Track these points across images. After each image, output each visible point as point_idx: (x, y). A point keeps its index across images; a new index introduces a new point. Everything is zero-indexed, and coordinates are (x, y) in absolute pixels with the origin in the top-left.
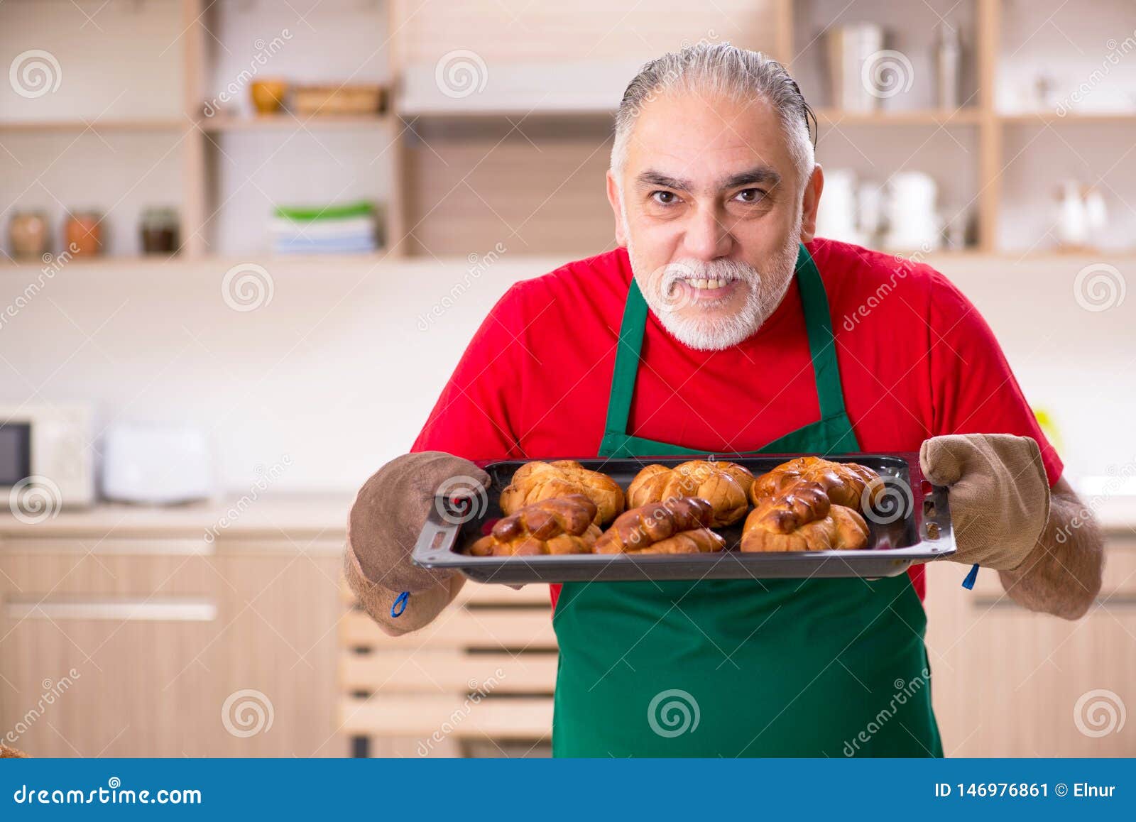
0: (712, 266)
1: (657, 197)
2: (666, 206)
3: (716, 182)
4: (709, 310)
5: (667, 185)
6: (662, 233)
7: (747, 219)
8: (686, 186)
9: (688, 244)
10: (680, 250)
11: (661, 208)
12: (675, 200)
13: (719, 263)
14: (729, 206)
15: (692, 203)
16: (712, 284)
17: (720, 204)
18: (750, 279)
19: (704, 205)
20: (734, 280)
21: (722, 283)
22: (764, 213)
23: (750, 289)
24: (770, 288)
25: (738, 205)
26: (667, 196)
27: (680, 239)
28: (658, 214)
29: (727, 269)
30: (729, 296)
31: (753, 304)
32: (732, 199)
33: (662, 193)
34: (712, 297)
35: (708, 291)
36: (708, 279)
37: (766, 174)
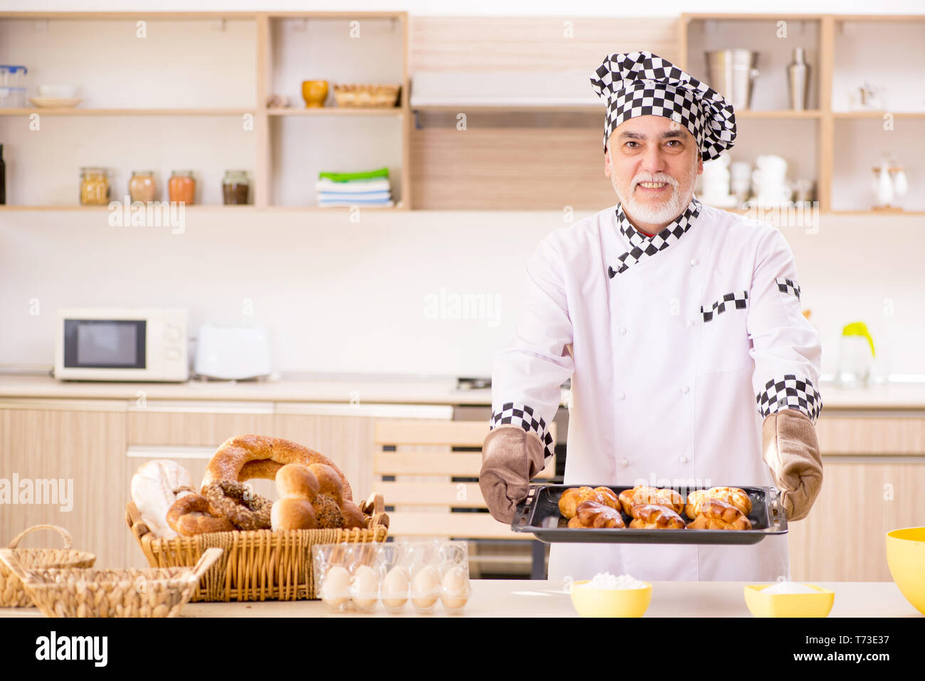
0: (655, 175)
1: (628, 144)
2: (633, 149)
3: (657, 135)
4: (654, 199)
5: (634, 138)
7: (672, 154)
8: (643, 137)
9: (643, 164)
10: (639, 170)
11: (631, 150)
12: (637, 145)
13: (659, 174)
14: (664, 148)
15: (646, 147)
16: (655, 186)
17: (660, 147)
18: (673, 184)
19: (651, 146)
20: (666, 184)
21: (660, 185)
22: (680, 153)
23: (673, 189)
24: (682, 191)
25: (669, 149)
26: (633, 144)
27: (639, 164)
28: (630, 152)
29: (663, 178)
30: (664, 192)
31: (674, 198)
32: (665, 145)
33: (631, 142)
34: (655, 193)
35: (652, 189)
36: (653, 183)
37: (681, 133)
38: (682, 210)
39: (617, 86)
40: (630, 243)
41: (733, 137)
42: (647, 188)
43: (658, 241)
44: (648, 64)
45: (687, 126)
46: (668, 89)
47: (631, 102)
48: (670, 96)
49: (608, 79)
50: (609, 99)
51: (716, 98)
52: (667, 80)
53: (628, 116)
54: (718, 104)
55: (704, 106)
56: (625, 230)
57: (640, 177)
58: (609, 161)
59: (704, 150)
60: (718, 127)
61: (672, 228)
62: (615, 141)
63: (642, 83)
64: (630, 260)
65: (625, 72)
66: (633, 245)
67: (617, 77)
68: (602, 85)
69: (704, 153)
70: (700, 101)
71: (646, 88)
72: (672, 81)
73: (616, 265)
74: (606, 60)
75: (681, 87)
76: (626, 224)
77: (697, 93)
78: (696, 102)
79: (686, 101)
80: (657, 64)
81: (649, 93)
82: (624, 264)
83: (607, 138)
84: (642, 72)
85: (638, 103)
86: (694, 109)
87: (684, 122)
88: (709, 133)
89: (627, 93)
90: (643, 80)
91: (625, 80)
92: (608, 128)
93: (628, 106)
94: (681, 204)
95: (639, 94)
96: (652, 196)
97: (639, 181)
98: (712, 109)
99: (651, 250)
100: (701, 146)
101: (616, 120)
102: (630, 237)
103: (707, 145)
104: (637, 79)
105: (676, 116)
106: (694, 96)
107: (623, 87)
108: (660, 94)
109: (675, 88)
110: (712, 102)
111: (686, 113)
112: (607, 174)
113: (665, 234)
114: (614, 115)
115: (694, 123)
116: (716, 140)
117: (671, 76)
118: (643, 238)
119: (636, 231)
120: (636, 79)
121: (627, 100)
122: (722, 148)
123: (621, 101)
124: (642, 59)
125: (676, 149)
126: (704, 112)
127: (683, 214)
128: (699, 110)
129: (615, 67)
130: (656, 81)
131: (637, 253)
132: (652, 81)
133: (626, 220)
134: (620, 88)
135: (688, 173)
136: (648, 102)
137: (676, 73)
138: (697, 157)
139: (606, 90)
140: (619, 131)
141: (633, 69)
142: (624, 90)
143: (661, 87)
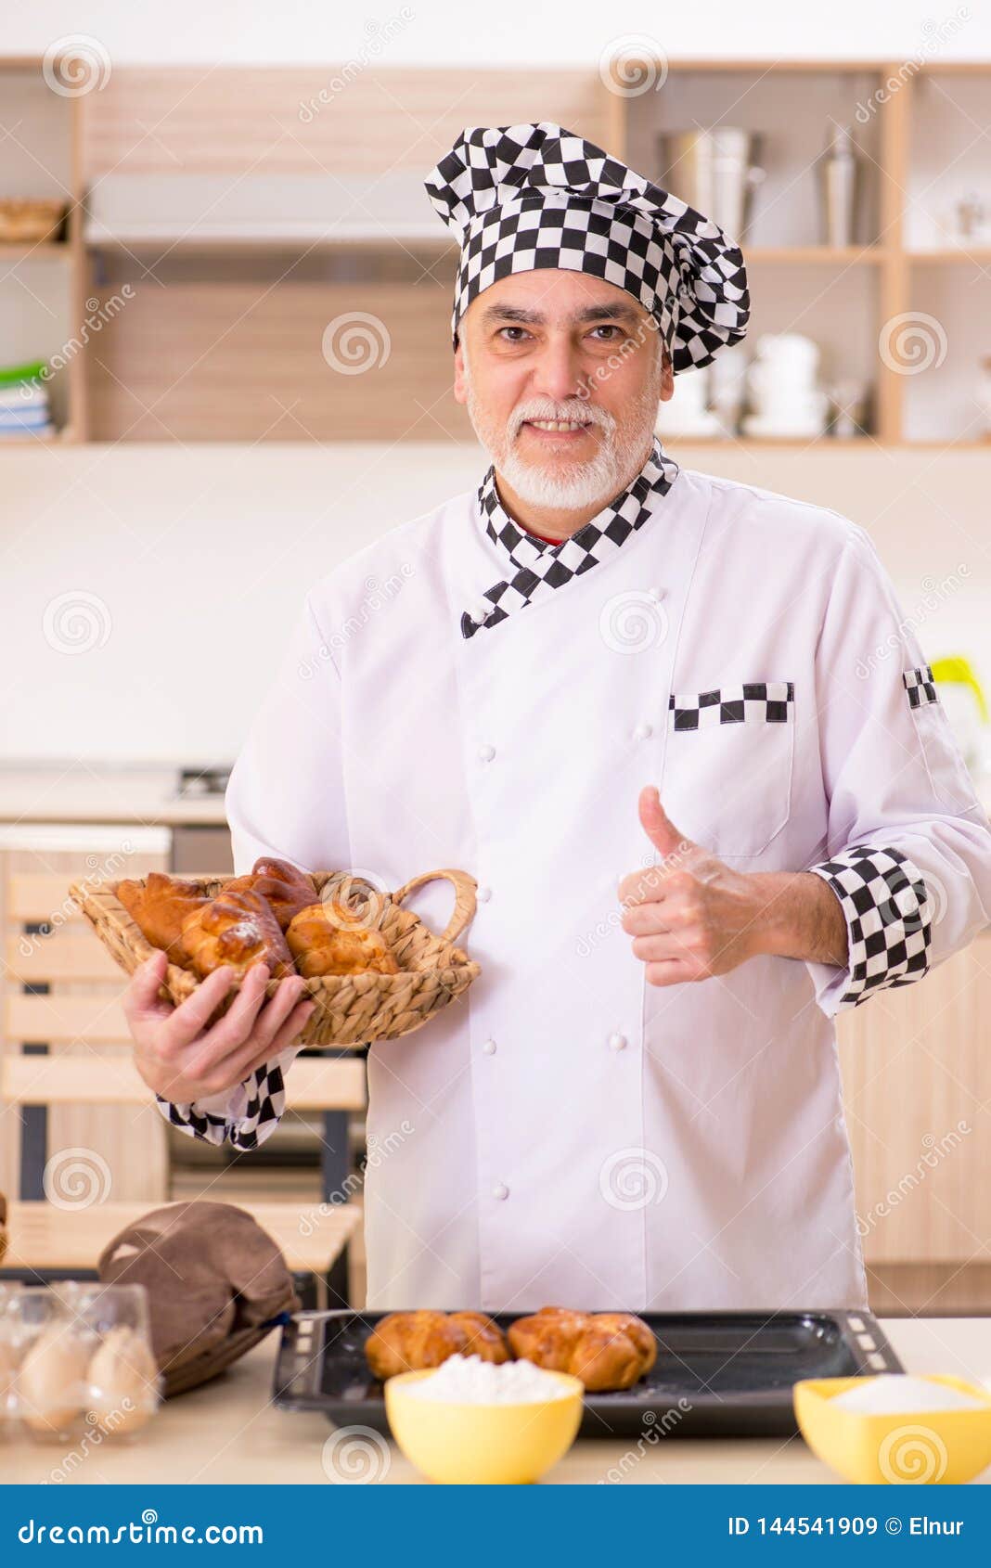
0: (563, 405)
1: (505, 333)
2: (515, 343)
3: (570, 315)
4: (559, 456)
5: (518, 318)
6: (507, 373)
7: (602, 357)
8: (537, 319)
9: (539, 382)
10: (526, 392)
11: (510, 345)
12: (524, 335)
13: (572, 402)
14: (585, 343)
15: (543, 339)
16: (563, 427)
17: (575, 340)
18: (603, 423)
19: (556, 337)
20: (588, 424)
21: (574, 426)
23: (603, 435)
24: (625, 438)
25: (594, 345)
26: (515, 332)
27: (528, 377)
28: (508, 350)
29: (579, 412)
30: (581, 440)
31: (606, 452)
32: (588, 335)
33: (511, 329)
34: (562, 440)
35: (559, 434)
36: (558, 422)
37: (624, 310)
38: (627, 480)
39: (484, 200)
40: (512, 560)
41: (742, 320)
42: (548, 432)
43: (572, 555)
44: (553, 154)
45: (637, 293)
46: (595, 210)
47: (512, 238)
48: (600, 225)
49: (463, 185)
50: (467, 229)
51: (703, 231)
52: (594, 187)
53: (504, 269)
54: (707, 245)
55: (677, 248)
56: (498, 532)
57: (528, 410)
58: (462, 367)
59: (677, 344)
60: (710, 296)
61: (603, 521)
62: (474, 327)
63: (540, 194)
64: (511, 599)
65: (501, 170)
66: (518, 565)
67: (483, 180)
68: (452, 199)
69: (676, 352)
70: (669, 237)
71: (546, 206)
72: (605, 190)
73: (480, 609)
74: (460, 142)
75: (626, 204)
76: (500, 520)
77: (663, 219)
78: (659, 238)
79: (636, 236)
80: (572, 150)
81: (553, 218)
82: (497, 609)
83: (458, 318)
84: (539, 170)
85: (526, 240)
86: (655, 255)
87: (632, 284)
88: (690, 308)
89: (504, 216)
90: (542, 189)
91: (501, 186)
92: (462, 296)
93: (506, 246)
94: (621, 468)
95: (530, 220)
96: (555, 449)
97: (527, 417)
98: (695, 255)
99: (558, 576)
100: (669, 339)
101: (477, 277)
102: (510, 547)
103: (685, 334)
104: (529, 186)
105: (614, 272)
106: (656, 226)
107: (496, 204)
108: (576, 220)
109: (612, 206)
110: (695, 240)
111: (635, 264)
112: (458, 396)
113: (587, 538)
114: (474, 265)
115: (653, 285)
116: (706, 324)
117: (604, 179)
118: (541, 548)
119: (523, 533)
120: (526, 185)
121: (503, 234)
122: (718, 343)
123: (491, 235)
124: (538, 140)
125: (610, 346)
126: (679, 262)
127: (629, 489)
128: (665, 256)
129: (479, 159)
130: (569, 190)
131: (526, 582)
132: (562, 191)
133: (498, 509)
134: (489, 205)
135: (639, 398)
136: (550, 238)
137: (614, 173)
138: (659, 364)
139: (461, 210)
140: (484, 303)
141: (519, 163)
142: (497, 209)
143: (581, 203)
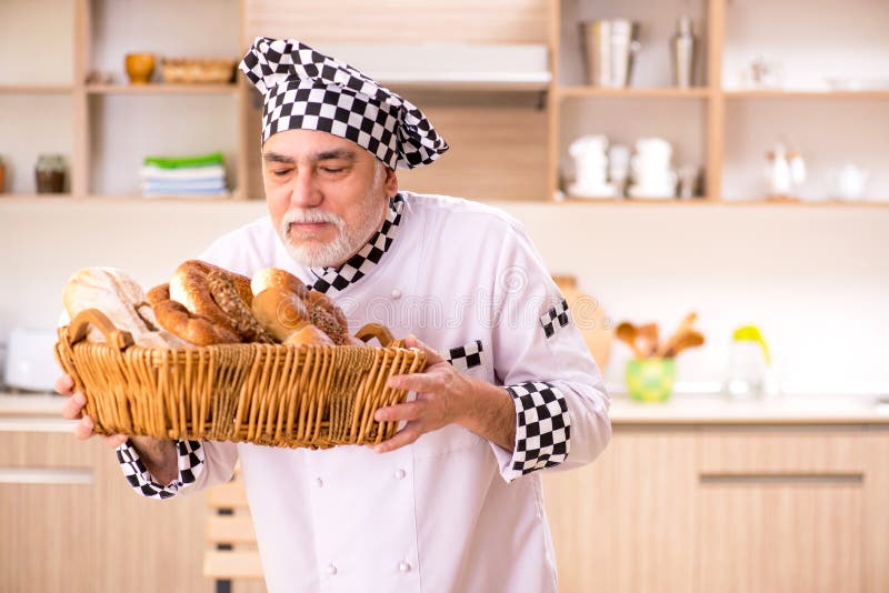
0: (308, 211)
3: (308, 157)
4: (310, 239)
10: (291, 203)
14: (320, 173)
15: (297, 171)
17: (314, 170)
18: (337, 223)
19: (303, 170)
20: (325, 222)
22: (344, 178)
25: (326, 174)
27: (291, 193)
29: (318, 215)
32: (321, 168)
37: (344, 152)
44: (297, 59)
45: (356, 140)
47: (280, 108)
48: (331, 98)
53: (275, 128)
57: (291, 215)
65: (274, 66)
67: (267, 71)
68: (254, 79)
74: (253, 47)
79: (357, 102)
80: (306, 57)
89: (279, 92)
91: (276, 74)
93: (277, 113)
97: (292, 220)
104: (290, 74)
105: (339, 128)
107: (276, 84)
108: (317, 96)
111: (356, 120)
120: (288, 74)
134: (273, 85)
142: (277, 87)
143: (319, 85)
